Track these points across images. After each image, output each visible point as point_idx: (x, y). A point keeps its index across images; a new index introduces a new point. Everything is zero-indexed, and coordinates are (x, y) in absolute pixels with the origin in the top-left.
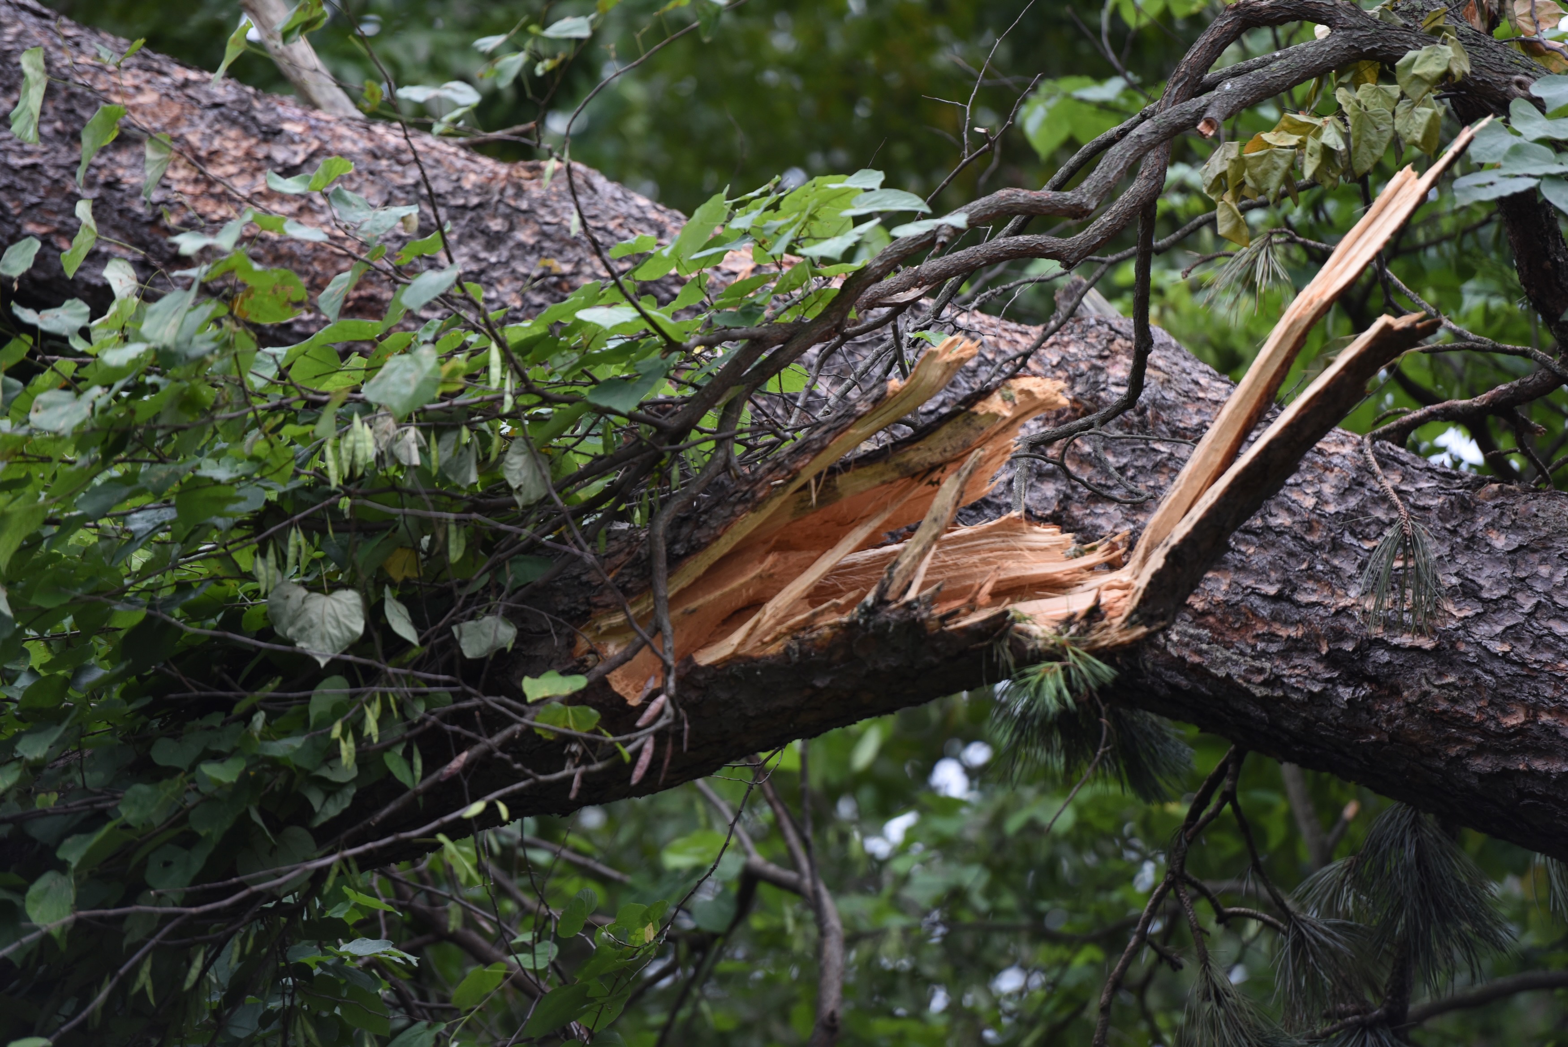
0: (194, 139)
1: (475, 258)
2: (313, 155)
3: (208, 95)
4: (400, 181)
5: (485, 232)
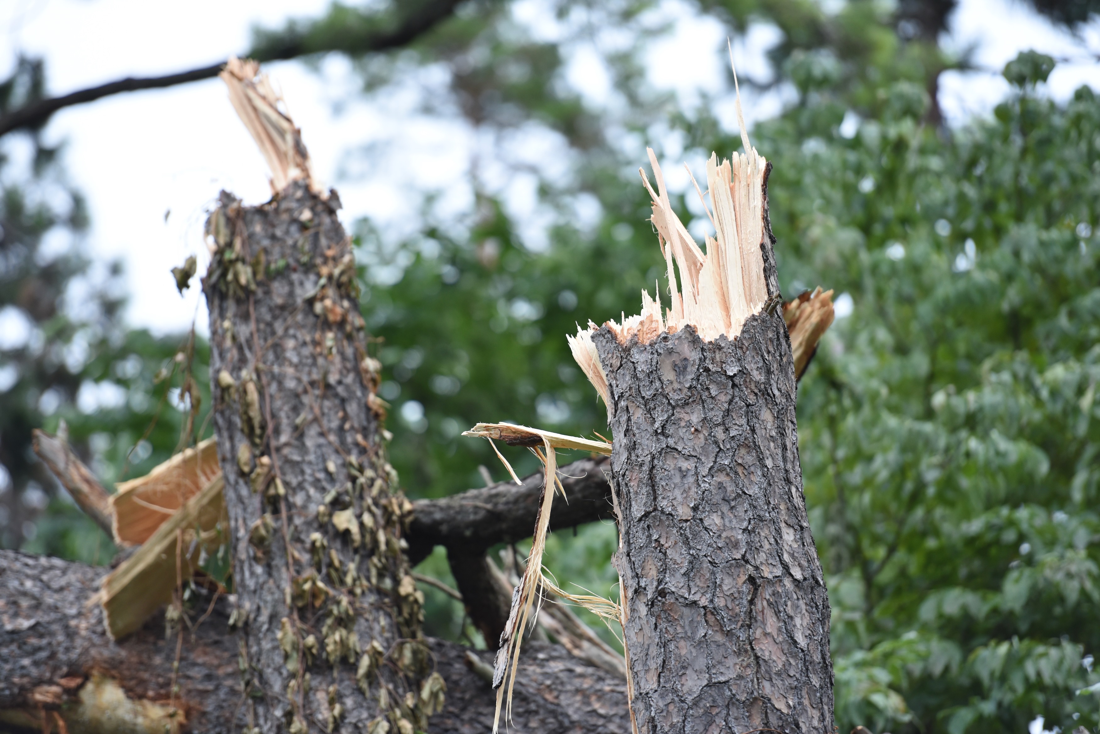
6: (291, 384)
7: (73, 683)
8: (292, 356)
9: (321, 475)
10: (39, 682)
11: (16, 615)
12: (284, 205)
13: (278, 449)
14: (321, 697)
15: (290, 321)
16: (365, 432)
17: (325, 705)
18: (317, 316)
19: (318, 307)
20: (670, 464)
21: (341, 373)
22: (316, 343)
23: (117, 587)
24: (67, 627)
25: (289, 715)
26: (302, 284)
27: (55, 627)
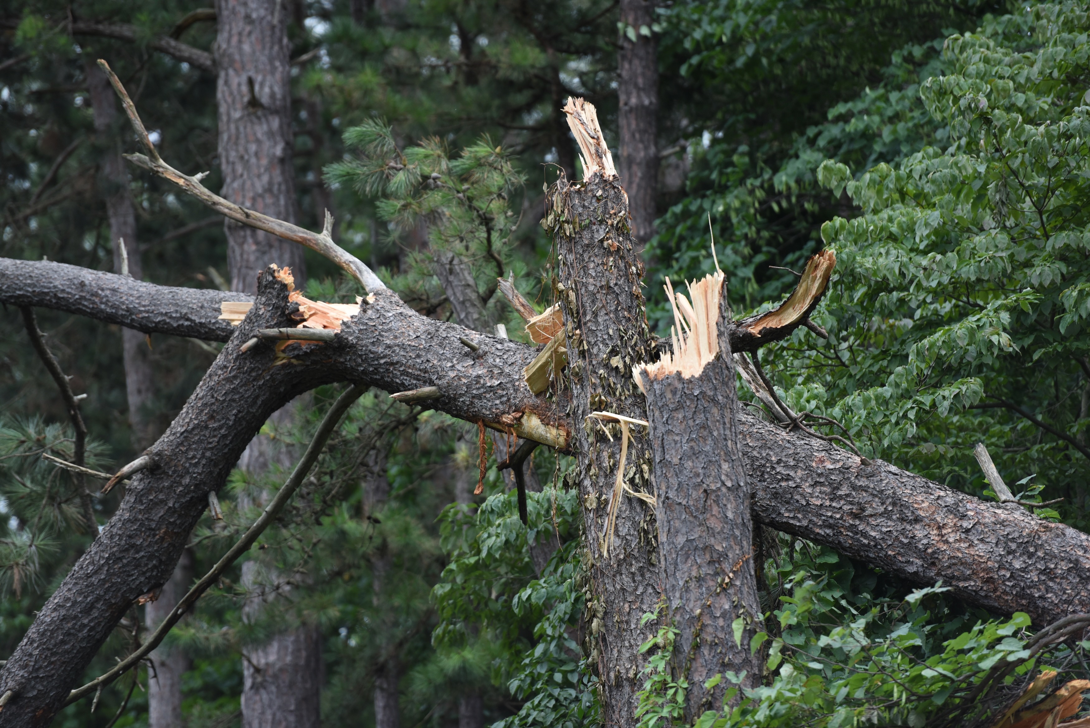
0: (939, 519)
1: (1025, 562)
2: (975, 524)
3: (945, 502)
4: (1003, 533)
5: (1028, 552)
6: (591, 288)
7: (518, 415)
8: (592, 272)
9: (605, 337)
10: (504, 413)
11: (492, 377)
12: (589, 188)
13: (585, 324)
14: (605, 454)
15: (591, 253)
16: (629, 309)
17: (606, 460)
18: (605, 249)
19: (605, 244)
20: (670, 438)
21: (617, 278)
22: (603, 264)
23: (531, 372)
24: (514, 386)
25: (589, 466)
26: (598, 231)
27: (508, 385)
